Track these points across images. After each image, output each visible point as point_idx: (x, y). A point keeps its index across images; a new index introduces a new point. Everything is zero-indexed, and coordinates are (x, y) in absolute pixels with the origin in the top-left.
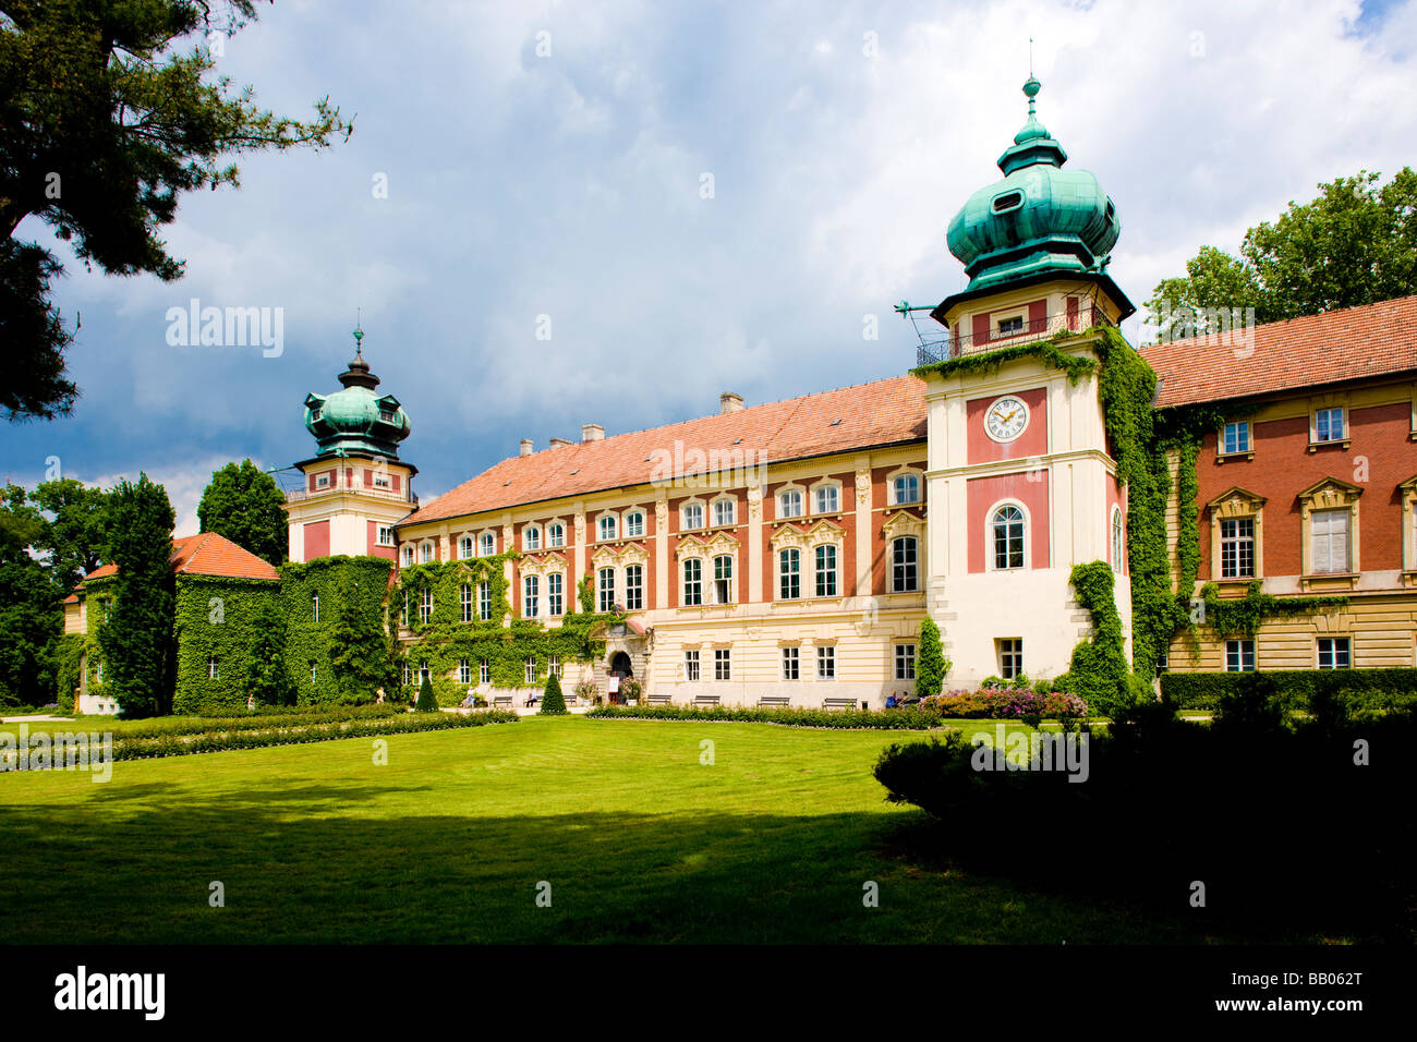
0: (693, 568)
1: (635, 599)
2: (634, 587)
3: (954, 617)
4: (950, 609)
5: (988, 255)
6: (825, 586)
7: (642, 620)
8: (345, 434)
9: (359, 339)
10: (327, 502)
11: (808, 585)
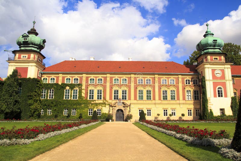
0: (141, 92)
1: (124, 98)
2: (124, 95)
3: (212, 105)
4: (211, 103)
5: (210, 47)
6: (173, 98)
7: (127, 102)
8: (33, 46)
9: (34, 23)
10: (29, 63)
11: (169, 97)
